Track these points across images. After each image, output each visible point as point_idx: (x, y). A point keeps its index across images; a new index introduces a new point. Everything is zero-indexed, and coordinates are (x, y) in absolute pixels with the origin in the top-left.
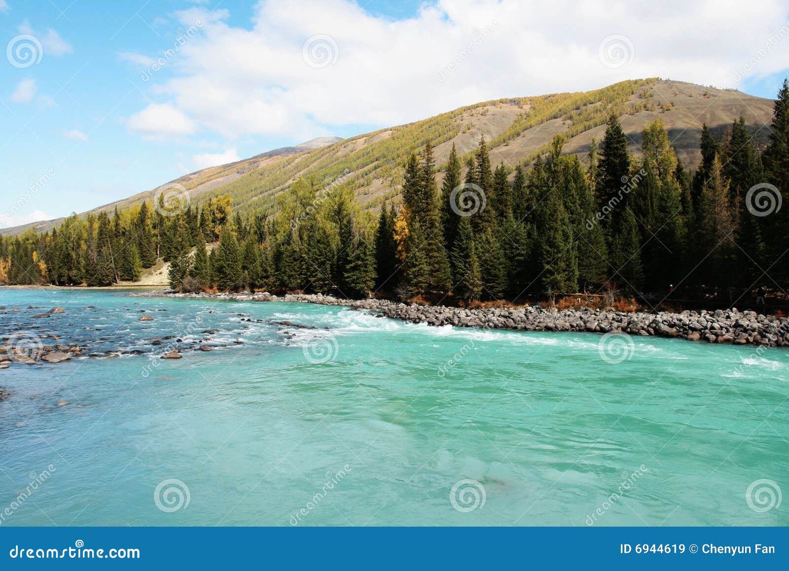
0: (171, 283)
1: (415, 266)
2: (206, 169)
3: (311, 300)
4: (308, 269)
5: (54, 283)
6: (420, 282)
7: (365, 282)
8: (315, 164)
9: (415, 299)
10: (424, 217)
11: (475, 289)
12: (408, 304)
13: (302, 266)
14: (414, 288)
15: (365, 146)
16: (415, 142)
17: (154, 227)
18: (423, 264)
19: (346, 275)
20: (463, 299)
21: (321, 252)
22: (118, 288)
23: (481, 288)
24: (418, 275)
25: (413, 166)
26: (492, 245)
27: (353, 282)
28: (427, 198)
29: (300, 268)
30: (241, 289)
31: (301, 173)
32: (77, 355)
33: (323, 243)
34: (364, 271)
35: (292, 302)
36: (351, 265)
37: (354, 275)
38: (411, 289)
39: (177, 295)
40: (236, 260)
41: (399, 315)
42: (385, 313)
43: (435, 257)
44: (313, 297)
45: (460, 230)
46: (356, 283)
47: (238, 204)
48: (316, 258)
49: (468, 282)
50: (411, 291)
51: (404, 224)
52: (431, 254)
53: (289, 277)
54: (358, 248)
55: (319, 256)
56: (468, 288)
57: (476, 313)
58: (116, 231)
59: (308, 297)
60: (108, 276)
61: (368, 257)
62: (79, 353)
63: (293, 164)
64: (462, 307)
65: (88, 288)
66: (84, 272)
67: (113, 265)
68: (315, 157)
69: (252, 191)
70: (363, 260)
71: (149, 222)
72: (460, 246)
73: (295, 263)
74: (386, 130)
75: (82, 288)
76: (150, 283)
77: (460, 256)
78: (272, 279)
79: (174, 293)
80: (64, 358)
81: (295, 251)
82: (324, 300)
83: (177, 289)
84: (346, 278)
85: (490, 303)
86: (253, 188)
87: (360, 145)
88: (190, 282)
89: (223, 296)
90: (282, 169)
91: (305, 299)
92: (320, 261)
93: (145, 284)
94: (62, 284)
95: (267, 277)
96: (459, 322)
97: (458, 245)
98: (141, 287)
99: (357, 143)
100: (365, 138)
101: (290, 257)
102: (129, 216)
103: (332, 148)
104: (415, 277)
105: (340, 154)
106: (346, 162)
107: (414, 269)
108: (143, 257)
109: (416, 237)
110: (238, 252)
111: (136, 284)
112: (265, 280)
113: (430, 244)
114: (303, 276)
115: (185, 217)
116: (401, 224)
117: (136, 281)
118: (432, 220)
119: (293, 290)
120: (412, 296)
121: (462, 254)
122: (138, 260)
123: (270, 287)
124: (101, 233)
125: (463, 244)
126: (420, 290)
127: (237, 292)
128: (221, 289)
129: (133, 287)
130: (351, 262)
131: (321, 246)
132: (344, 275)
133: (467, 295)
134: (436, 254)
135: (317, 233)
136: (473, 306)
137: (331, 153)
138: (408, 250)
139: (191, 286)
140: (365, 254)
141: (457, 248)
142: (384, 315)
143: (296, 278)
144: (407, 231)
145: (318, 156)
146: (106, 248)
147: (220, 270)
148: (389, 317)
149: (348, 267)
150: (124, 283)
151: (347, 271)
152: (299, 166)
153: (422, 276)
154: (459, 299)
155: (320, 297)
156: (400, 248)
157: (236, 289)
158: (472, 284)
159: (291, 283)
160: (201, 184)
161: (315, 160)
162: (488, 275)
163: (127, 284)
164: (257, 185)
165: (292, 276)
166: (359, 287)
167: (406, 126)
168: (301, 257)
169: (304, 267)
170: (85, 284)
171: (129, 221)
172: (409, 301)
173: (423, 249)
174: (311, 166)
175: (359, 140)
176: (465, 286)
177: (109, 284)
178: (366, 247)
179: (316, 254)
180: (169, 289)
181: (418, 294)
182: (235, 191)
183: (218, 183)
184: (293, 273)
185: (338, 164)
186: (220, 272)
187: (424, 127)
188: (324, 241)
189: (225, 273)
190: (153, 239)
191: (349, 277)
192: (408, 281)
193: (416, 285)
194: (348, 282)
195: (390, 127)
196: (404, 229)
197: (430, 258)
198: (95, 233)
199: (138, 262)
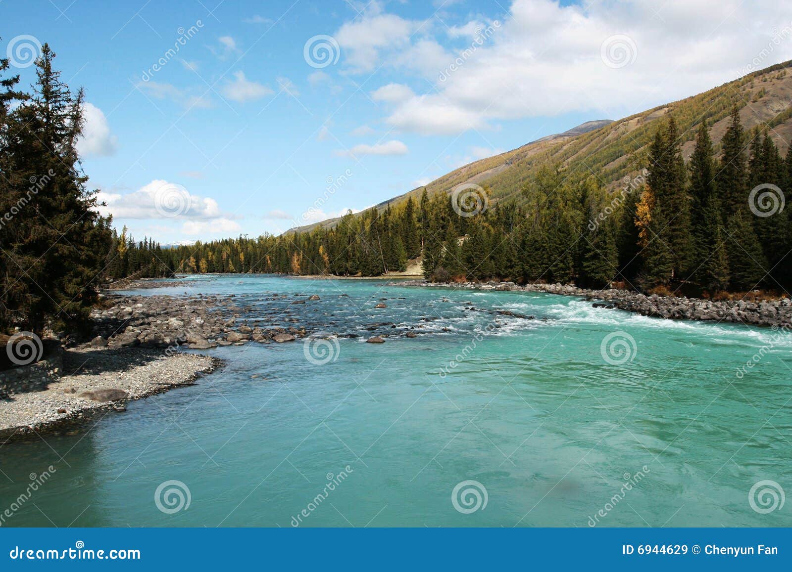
0: (424, 273)
1: (656, 254)
2: (476, 162)
3: (549, 290)
4: (549, 258)
5: (335, 274)
6: (661, 271)
7: (605, 271)
8: (584, 149)
9: (656, 289)
10: (667, 201)
11: (721, 279)
12: (647, 295)
13: (544, 255)
14: (655, 277)
15: (638, 126)
16: (694, 117)
17: (419, 221)
18: (664, 252)
19: (585, 264)
20: (707, 290)
21: (561, 241)
22: (386, 278)
23: (728, 278)
24: (660, 264)
25: (657, 146)
26: (742, 229)
27: (592, 272)
28: (671, 180)
29: (542, 258)
30: (488, 278)
31: (570, 160)
32: (302, 337)
33: (563, 232)
34: (604, 260)
35: (531, 292)
36: (590, 254)
37: (593, 264)
38: (651, 278)
39: (429, 284)
40: (483, 250)
41: (631, 306)
42: (616, 304)
43: (679, 244)
44: (551, 287)
45: (704, 213)
46: (596, 273)
47: (507, 195)
48: (557, 247)
49: (713, 271)
50: (651, 281)
51: (646, 207)
52: (674, 241)
53: (531, 266)
54: (597, 236)
55: (560, 245)
56: (713, 277)
57: (719, 305)
58: (384, 225)
59: (547, 286)
60: (378, 267)
61: (607, 246)
62: (303, 335)
63: (561, 151)
64: (706, 298)
65: (361, 278)
66: (359, 263)
67: (382, 257)
68: (584, 143)
69: (520, 181)
70: (603, 249)
71: (414, 215)
72: (704, 231)
73: (536, 252)
74: (661, 108)
75: (356, 278)
76: (414, 274)
77: (705, 242)
78: (518, 269)
79: (428, 282)
80: (288, 339)
81: (536, 241)
82: (561, 289)
83: (430, 279)
84: (586, 267)
85: (739, 295)
86: (521, 178)
87: (633, 126)
88: (441, 273)
89: (470, 285)
90: (551, 158)
91: (544, 289)
92: (560, 250)
93: (410, 274)
94: (341, 274)
95: (511, 267)
96: (692, 314)
97: (702, 230)
98: (406, 277)
99: (629, 124)
100: (637, 118)
101: (532, 246)
102: (397, 211)
103: (601, 132)
104: (656, 265)
105: (610, 137)
106: (617, 145)
107: (655, 258)
108: (408, 249)
109: (657, 222)
110: (485, 242)
111: (402, 274)
112: (510, 270)
113: (674, 230)
114: (544, 265)
115: (447, 210)
116: (642, 209)
117: (402, 271)
118: (676, 204)
119: (533, 280)
120: (653, 286)
121: (707, 240)
122: (403, 252)
123: (514, 277)
124: (372, 227)
125: (708, 229)
126: (662, 280)
127: (484, 281)
128: (470, 279)
129: (399, 277)
130: (589, 251)
131: (562, 235)
132: (582, 264)
133: (711, 285)
134: (680, 240)
135: (558, 221)
136: (719, 298)
137: (601, 137)
138: (649, 236)
139: (442, 276)
140: (605, 242)
141: (701, 233)
142: (615, 306)
143: (538, 267)
144: (648, 216)
145: (587, 141)
146: (375, 241)
147: (469, 260)
148: (619, 308)
149: (587, 255)
150: (391, 273)
151: (587, 260)
152: (568, 153)
153: (664, 264)
154: (704, 289)
155: (559, 287)
156: (641, 235)
157: (483, 279)
158: (717, 274)
159: (532, 273)
160: (471, 177)
161: (584, 146)
162: (737, 262)
163: (394, 274)
164: (525, 174)
165: (533, 266)
166: (597, 276)
167: (685, 101)
168: (542, 246)
169: (545, 256)
170: (360, 274)
171: (397, 216)
172: (649, 291)
173: (665, 236)
174: (580, 153)
175: (632, 121)
176: (710, 275)
177: (379, 274)
178: (605, 235)
179: (556, 243)
180: (423, 278)
181: (659, 283)
182: (504, 182)
183: (488, 174)
184: (535, 263)
185: (609, 147)
186: (469, 263)
187: (706, 100)
188: (565, 230)
189: (472, 264)
190: (418, 232)
191: (588, 267)
192: (649, 271)
193: (657, 274)
194: (587, 271)
195: (665, 103)
196: (646, 214)
197: (674, 245)
198: (367, 228)
199: (403, 253)
